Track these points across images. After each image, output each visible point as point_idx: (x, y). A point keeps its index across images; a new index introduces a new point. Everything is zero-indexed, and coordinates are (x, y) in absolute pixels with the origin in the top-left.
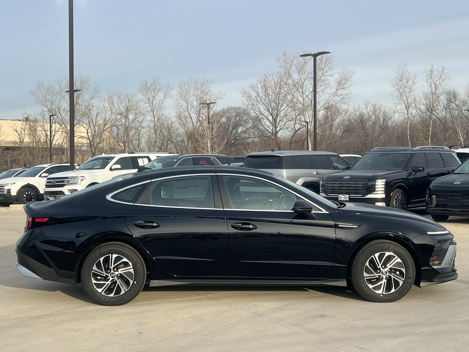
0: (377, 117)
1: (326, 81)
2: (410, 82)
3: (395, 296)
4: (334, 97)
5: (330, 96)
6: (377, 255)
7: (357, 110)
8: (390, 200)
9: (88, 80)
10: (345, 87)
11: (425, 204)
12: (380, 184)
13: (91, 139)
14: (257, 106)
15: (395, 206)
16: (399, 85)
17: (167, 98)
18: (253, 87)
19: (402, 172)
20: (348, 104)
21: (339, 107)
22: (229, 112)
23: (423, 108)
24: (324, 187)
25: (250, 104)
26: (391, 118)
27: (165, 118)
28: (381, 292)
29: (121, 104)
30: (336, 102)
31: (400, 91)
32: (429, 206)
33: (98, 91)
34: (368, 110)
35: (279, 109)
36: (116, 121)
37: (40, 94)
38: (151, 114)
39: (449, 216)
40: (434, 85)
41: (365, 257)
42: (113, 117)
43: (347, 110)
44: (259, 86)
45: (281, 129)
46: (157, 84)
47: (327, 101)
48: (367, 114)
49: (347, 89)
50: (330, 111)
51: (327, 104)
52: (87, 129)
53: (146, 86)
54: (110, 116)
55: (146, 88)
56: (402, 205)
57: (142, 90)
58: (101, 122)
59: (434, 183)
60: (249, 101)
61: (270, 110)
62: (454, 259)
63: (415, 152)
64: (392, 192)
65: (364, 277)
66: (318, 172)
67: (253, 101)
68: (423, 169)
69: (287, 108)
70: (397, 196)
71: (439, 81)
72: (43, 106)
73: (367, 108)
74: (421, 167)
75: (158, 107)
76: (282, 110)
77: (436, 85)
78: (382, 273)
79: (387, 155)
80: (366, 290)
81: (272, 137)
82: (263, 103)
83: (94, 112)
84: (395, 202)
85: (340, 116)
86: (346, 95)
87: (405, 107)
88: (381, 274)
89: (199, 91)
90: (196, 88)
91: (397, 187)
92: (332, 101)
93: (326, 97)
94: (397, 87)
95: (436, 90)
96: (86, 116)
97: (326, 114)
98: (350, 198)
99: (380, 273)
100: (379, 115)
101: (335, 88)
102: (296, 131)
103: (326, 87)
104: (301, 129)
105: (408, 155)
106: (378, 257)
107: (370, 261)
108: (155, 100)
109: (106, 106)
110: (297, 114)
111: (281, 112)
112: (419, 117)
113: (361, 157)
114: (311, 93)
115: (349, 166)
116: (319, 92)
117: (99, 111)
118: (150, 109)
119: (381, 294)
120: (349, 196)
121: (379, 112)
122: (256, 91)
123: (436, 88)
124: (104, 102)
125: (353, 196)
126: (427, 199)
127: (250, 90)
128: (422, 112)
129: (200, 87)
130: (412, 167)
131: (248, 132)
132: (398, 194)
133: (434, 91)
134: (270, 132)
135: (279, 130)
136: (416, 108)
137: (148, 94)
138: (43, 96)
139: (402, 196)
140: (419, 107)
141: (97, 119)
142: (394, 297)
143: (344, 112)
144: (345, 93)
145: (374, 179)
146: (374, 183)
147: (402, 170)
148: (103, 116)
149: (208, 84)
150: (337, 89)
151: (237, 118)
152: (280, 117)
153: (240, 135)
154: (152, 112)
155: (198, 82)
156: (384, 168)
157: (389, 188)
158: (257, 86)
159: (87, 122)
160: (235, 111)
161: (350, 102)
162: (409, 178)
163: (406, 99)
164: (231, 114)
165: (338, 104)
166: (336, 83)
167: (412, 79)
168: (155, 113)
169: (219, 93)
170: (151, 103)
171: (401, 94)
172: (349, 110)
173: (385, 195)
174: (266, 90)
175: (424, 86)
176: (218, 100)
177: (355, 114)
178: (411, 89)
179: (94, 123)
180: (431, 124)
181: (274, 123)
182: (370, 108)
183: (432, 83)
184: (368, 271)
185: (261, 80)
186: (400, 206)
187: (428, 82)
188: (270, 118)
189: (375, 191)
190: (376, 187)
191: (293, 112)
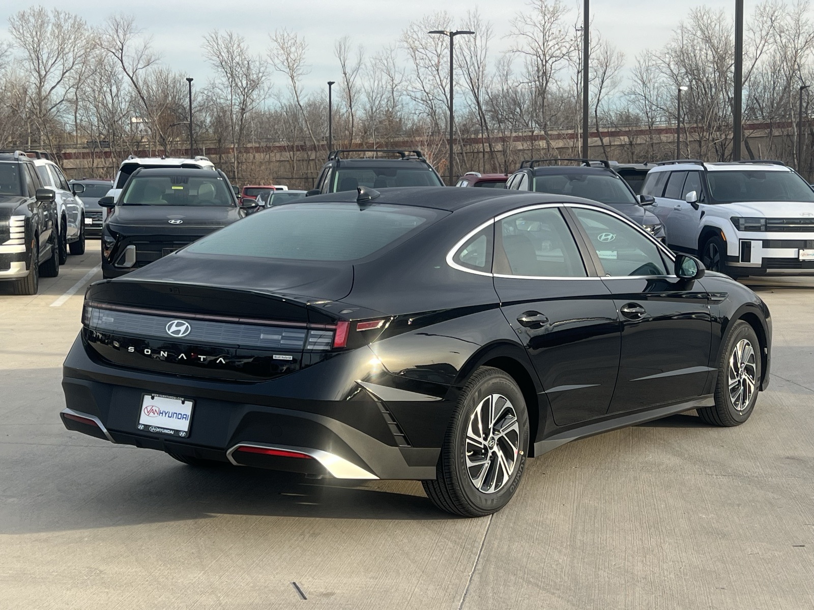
12: (16, 225)
119: (740, 411)
145: (7, 214)
146: (7, 223)
173: (26, 247)
189: (8, 238)
190: (9, 231)
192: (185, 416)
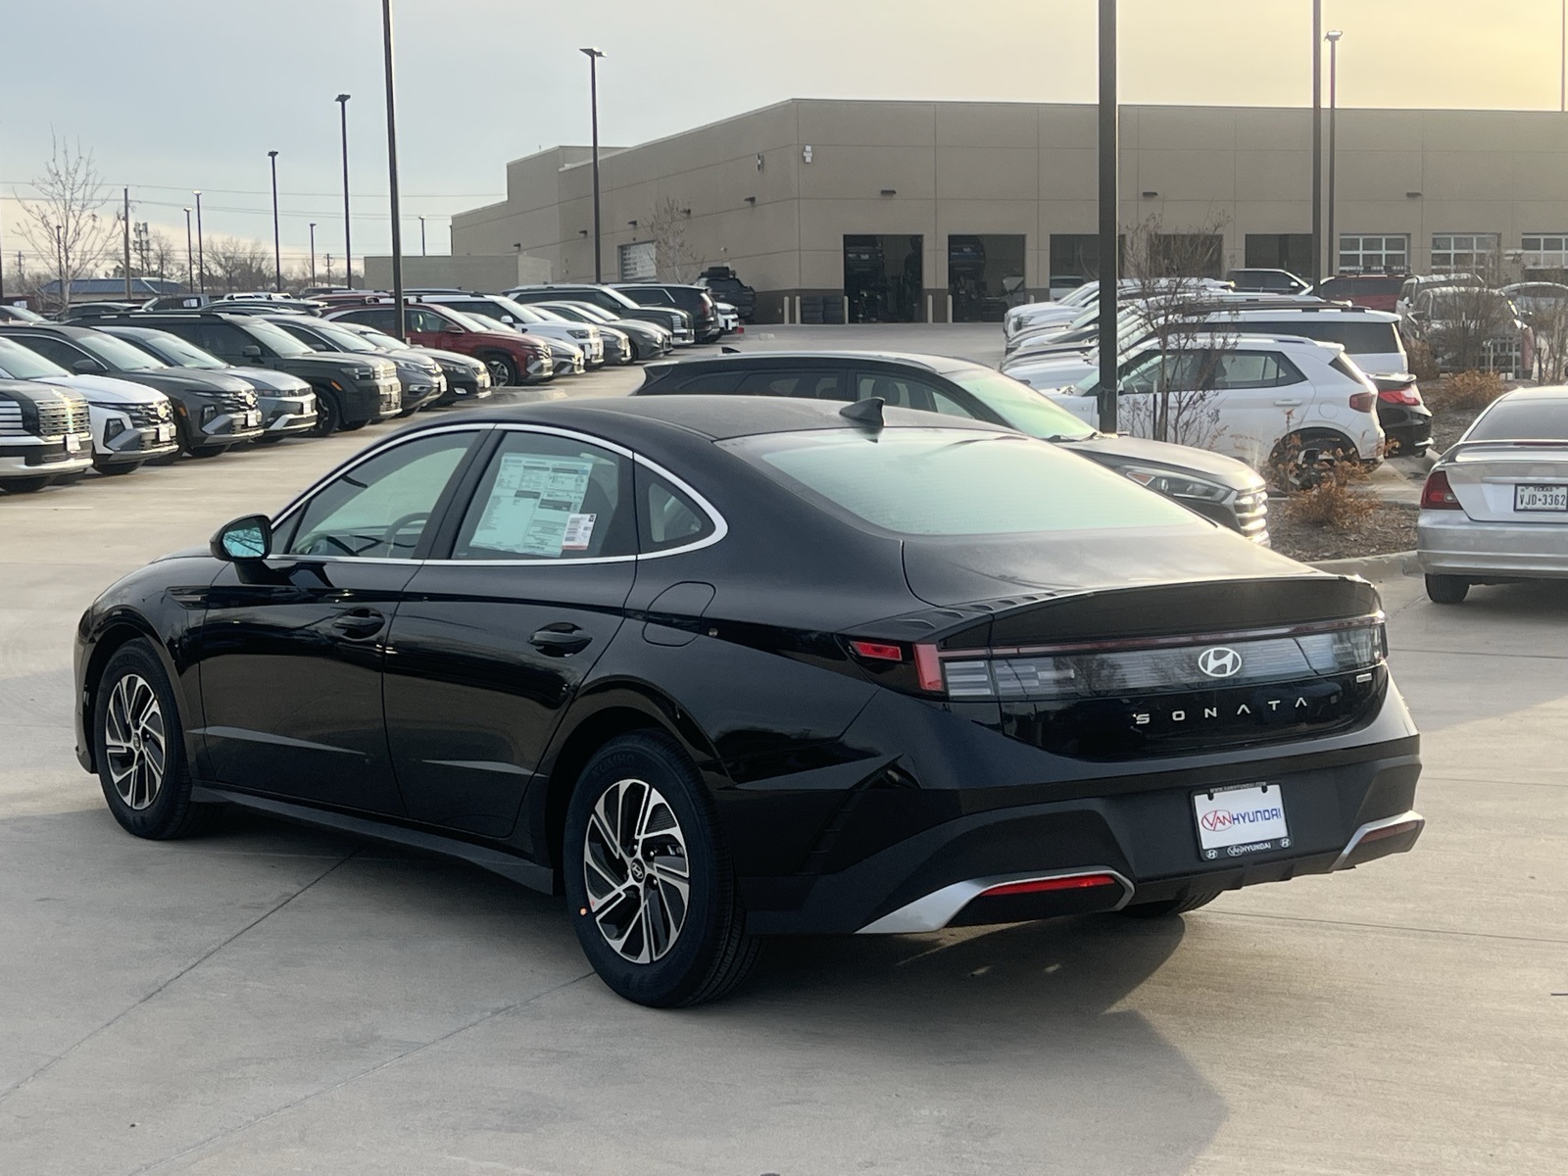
192: (1274, 812)
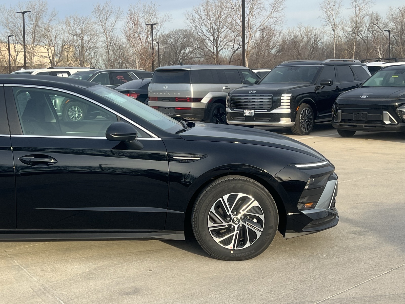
0: (309, 39)
1: (262, 4)
2: (337, 6)
3: (251, 252)
4: (268, 19)
5: (265, 19)
6: (226, 197)
7: (291, 32)
8: (296, 115)
9: (46, 4)
10: (278, 10)
11: (331, 119)
12: (286, 99)
13: (51, 59)
14: (200, 28)
15: (301, 121)
16: (327, 8)
17: (119, 21)
18: (196, 11)
19: (309, 86)
20: (281, 26)
21: (273, 28)
22: (178, 34)
23: (349, 30)
24: (230, 102)
25: (194, 27)
26: (321, 39)
27: (117, 39)
28: (231, 248)
29: (77, 26)
30: (271, 24)
31: (328, 13)
32: (334, 121)
33: (56, 14)
34: (301, 32)
35: (219, 31)
36: (74, 42)
37: (2, 16)
38: (104, 35)
39: (356, 132)
40: (358, 7)
41: (209, 200)
42: (71, 38)
43: (281, 31)
44: (202, 9)
45: (222, 49)
46: (109, 7)
47: (262, 23)
48: (300, 36)
49: (280, 11)
50: (265, 32)
51: (263, 26)
52: (47, 49)
53: (98, 9)
54: (68, 37)
55: (98, 11)
56: (309, 121)
57: (95, 12)
58: (60, 42)
59: (340, 97)
60: (192, 23)
61: (212, 31)
62: (334, 199)
63: (324, 65)
64: (298, 107)
65: (209, 228)
66: (227, 87)
67: (196, 23)
68: (331, 83)
69: (227, 30)
70: (304, 111)
71: (362, 5)
72: (6, 28)
73: (300, 30)
74: (329, 81)
75: (111, 29)
76: (223, 32)
77: (360, 8)
78: (233, 222)
79: (296, 68)
80: (211, 244)
81: (213, 56)
82: (206, 25)
83: (53, 33)
84: (301, 117)
85: (275, 37)
86: (280, 18)
87: (332, 28)
88: (231, 223)
89: (147, 14)
90: (145, 11)
91: (304, 102)
92: (267, 23)
93: (262, 19)
94: (325, 10)
95: (360, 13)
96: (46, 37)
97: (262, 35)
98: (255, 114)
99: (230, 221)
100: (311, 37)
101: (269, 11)
102: (235, 51)
103: (262, 10)
104: (239, 49)
105: (317, 68)
106: (228, 200)
107: (217, 205)
108: (107, 22)
109: (64, 28)
110: (235, 35)
111: (222, 33)
112: (346, 38)
113: (270, 70)
114: (248, 16)
115: (258, 80)
116: (256, 15)
117: (58, 33)
118: (103, 31)
119: (231, 250)
120: (255, 111)
121: (311, 34)
122: (199, 14)
123: (359, 11)
124: (63, 24)
125: (259, 111)
126: (333, 114)
127: (194, 13)
128: (348, 34)
129: (148, 11)
130: (321, 81)
131: (194, 53)
132: (304, 109)
133: (358, 14)
134: (212, 52)
135: (220, 50)
136: (343, 30)
137: (101, 16)
138: (5, 19)
139: (309, 111)
140: (346, 29)
141: (57, 40)
142: (248, 253)
143: (278, 33)
144: (279, 16)
145: (279, 93)
146: (279, 98)
147: (310, 84)
148: (62, 37)
149: (156, 7)
150: (271, 12)
151: (185, 40)
152: (221, 38)
153: (187, 55)
154: (104, 34)
155: (146, 6)
156: (293, 82)
157: (294, 103)
158: (200, 9)
159: (48, 43)
160: (183, 33)
161: (283, 24)
162: (316, 92)
163: (333, 21)
164: (180, 36)
165: (272, 26)
166: (271, 6)
167: (338, 2)
168: (107, 34)
169: (165, 16)
170: (104, 26)
171: (328, 16)
172: (282, 31)
173: (291, 110)
174: (208, 13)
175: (349, 9)
176: (164, 22)
177: (290, 35)
178: (337, 11)
179: (54, 43)
180: (355, 43)
181: (216, 44)
182: (303, 30)
183: (357, 6)
184: (213, 219)
185: (204, 4)
186: (307, 121)
187: (352, 5)
188: (212, 39)
189: (280, 106)
190: (281, 102)
191: (233, 33)
